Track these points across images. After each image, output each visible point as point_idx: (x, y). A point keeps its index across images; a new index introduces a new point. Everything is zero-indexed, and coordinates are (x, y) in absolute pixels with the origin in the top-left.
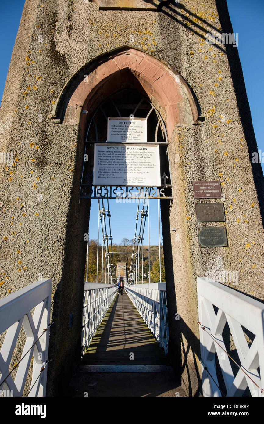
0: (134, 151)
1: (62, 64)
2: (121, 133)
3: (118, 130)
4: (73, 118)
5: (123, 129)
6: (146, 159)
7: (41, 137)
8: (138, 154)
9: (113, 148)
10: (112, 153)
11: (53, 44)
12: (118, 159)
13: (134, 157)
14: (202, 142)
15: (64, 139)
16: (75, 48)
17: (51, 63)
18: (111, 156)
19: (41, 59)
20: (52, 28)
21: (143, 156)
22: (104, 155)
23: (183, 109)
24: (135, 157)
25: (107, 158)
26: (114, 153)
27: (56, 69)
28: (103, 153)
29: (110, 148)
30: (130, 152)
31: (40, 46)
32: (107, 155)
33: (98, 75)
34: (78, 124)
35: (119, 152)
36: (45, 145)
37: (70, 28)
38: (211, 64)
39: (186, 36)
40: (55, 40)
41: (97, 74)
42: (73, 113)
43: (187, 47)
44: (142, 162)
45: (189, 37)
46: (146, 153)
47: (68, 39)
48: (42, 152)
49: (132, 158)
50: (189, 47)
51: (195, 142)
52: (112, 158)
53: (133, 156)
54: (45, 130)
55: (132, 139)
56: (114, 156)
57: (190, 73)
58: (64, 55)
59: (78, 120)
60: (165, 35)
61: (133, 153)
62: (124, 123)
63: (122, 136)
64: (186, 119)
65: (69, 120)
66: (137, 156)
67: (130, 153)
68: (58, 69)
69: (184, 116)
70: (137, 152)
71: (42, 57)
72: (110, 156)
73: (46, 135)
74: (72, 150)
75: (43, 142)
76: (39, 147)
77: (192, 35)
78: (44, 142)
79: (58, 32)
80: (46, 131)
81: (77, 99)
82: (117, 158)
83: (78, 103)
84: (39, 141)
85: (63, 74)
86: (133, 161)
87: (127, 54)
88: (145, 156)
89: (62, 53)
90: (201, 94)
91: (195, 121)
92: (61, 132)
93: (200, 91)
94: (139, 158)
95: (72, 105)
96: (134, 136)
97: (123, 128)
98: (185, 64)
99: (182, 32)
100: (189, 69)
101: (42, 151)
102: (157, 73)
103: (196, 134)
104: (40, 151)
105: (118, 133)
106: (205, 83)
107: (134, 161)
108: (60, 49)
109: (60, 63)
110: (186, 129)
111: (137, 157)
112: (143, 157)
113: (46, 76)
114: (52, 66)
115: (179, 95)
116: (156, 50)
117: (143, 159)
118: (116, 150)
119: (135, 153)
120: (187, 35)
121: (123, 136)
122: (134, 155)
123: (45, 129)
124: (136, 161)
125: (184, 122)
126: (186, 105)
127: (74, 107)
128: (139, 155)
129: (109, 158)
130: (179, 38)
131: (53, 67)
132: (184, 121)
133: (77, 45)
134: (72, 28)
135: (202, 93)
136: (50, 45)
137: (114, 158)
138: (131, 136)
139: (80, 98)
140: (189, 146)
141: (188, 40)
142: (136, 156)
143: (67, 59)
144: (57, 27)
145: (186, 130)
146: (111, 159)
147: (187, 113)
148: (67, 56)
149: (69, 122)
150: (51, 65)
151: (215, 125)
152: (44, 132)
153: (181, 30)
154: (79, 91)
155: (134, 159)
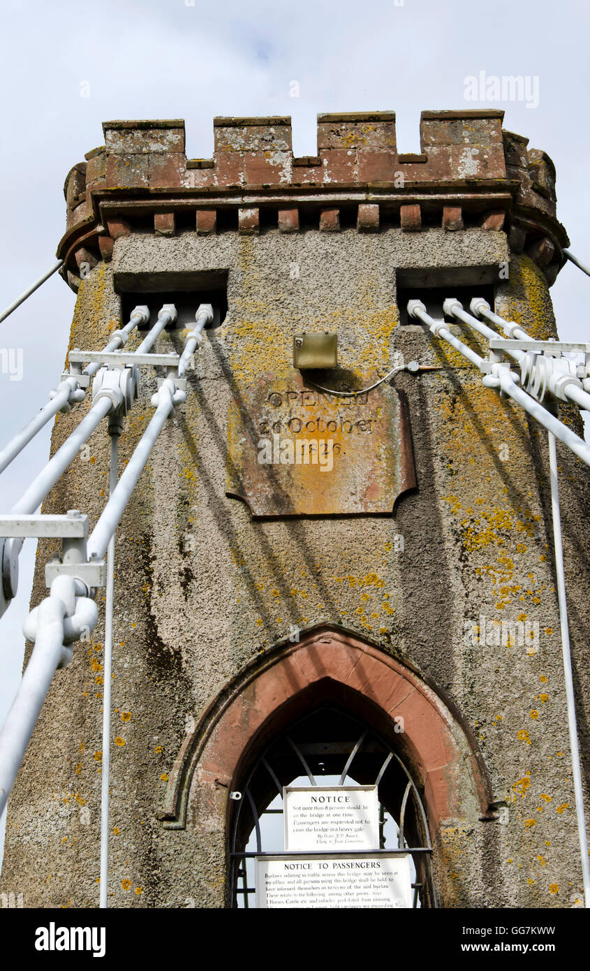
0: (351, 871)
1: (175, 676)
2: (317, 826)
3: (308, 819)
4: (212, 815)
5: (320, 816)
6: (380, 890)
7: (143, 865)
8: (358, 878)
9: (299, 867)
10: (297, 879)
11: (151, 624)
12: (312, 894)
13: (350, 887)
14: (499, 863)
15: (195, 868)
16: (201, 631)
17: (151, 674)
18: (297, 885)
19: (126, 665)
20: (144, 578)
21: (372, 883)
22: (279, 886)
23: (458, 782)
24: (352, 887)
25: (287, 892)
26: (303, 879)
27: (163, 690)
28: (277, 879)
29: (292, 867)
30: (340, 874)
31: (120, 629)
32: (286, 886)
33: (260, 701)
34: (222, 829)
35: (314, 875)
36: (155, 884)
37: (188, 576)
38: (522, 659)
39: (462, 586)
40: (153, 612)
41: (257, 698)
42: (209, 803)
43: (466, 614)
44: (369, 900)
45: (471, 587)
46: (377, 876)
47: (185, 607)
48: (150, 901)
49: (346, 891)
50: (470, 614)
51: (485, 862)
52: (298, 892)
53: (349, 884)
54: (151, 848)
55: (344, 841)
56: (302, 885)
57: (472, 687)
58: (178, 653)
59: (222, 819)
60: (412, 585)
61: (346, 877)
62: (322, 800)
63: (318, 833)
64: (463, 809)
65: (203, 819)
66: (358, 883)
67: (340, 878)
68: (167, 691)
69: (460, 800)
70: (356, 875)
71: (128, 660)
72: (291, 886)
73: (155, 860)
74: (215, 893)
75: (148, 876)
76: (142, 890)
77: (477, 582)
78: (152, 875)
79: (158, 590)
80: (154, 850)
81: (216, 767)
82: (310, 892)
83: (218, 777)
84: (141, 876)
85: (179, 703)
86: (347, 897)
87: (325, 643)
88: (377, 883)
89: (173, 648)
90: (498, 742)
91: (485, 811)
92: (188, 851)
93: (497, 732)
94: (362, 890)
95: (205, 782)
96: (347, 832)
97: (320, 812)
98: (459, 663)
99: (454, 571)
100: (470, 674)
101: (149, 898)
102: (394, 690)
103: (487, 843)
104: (146, 899)
105: (312, 827)
106: (507, 709)
107: (351, 897)
108: (168, 635)
109: (171, 674)
110: (464, 831)
111: (357, 887)
112: (372, 886)
113: (142, 708)
114: (154, 682)
115: (448, 746)
116: (393, 628)
117: (373, 890)
118: (307, 871)
119: (353, 878)
120: (466, 582)
121: (322, 833)
122: (350, 881)
123: (151, 844)
124: (354, 897)
125: (460, 814)
126: (465, 771)
127: (212, 787)
128: (361, 881)
129: (290, 892)
130: (447, 589)
131: (156, 686)
132: (459, 812)
133: (207, 624)
134: (193, 577)
135: (499, 737)
136: (145, 627)
137: (304, 892)
138: (341, 832)
139: (224, 763)
140: (472, 875)
141: (467, 595)
142: (355, 884)
143: (187, 662)
144: (156, 574)
145: (464, 835)
146: (295, 895)
147: (467, 792)
148: (185, 656)
149: (203, 826)
150: (151, 679)
151: (528, 820)
152: (150, 852)
153: (451, 567)
154: (220, 746)
155: (350, 891)
